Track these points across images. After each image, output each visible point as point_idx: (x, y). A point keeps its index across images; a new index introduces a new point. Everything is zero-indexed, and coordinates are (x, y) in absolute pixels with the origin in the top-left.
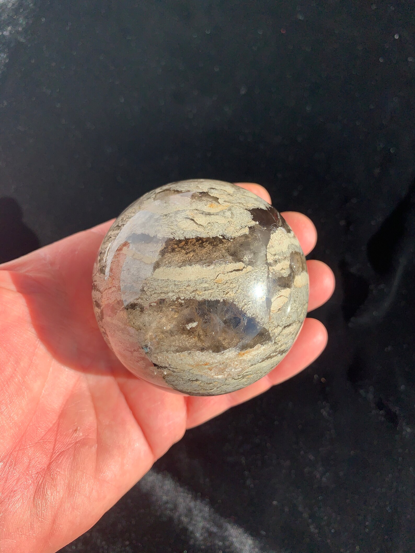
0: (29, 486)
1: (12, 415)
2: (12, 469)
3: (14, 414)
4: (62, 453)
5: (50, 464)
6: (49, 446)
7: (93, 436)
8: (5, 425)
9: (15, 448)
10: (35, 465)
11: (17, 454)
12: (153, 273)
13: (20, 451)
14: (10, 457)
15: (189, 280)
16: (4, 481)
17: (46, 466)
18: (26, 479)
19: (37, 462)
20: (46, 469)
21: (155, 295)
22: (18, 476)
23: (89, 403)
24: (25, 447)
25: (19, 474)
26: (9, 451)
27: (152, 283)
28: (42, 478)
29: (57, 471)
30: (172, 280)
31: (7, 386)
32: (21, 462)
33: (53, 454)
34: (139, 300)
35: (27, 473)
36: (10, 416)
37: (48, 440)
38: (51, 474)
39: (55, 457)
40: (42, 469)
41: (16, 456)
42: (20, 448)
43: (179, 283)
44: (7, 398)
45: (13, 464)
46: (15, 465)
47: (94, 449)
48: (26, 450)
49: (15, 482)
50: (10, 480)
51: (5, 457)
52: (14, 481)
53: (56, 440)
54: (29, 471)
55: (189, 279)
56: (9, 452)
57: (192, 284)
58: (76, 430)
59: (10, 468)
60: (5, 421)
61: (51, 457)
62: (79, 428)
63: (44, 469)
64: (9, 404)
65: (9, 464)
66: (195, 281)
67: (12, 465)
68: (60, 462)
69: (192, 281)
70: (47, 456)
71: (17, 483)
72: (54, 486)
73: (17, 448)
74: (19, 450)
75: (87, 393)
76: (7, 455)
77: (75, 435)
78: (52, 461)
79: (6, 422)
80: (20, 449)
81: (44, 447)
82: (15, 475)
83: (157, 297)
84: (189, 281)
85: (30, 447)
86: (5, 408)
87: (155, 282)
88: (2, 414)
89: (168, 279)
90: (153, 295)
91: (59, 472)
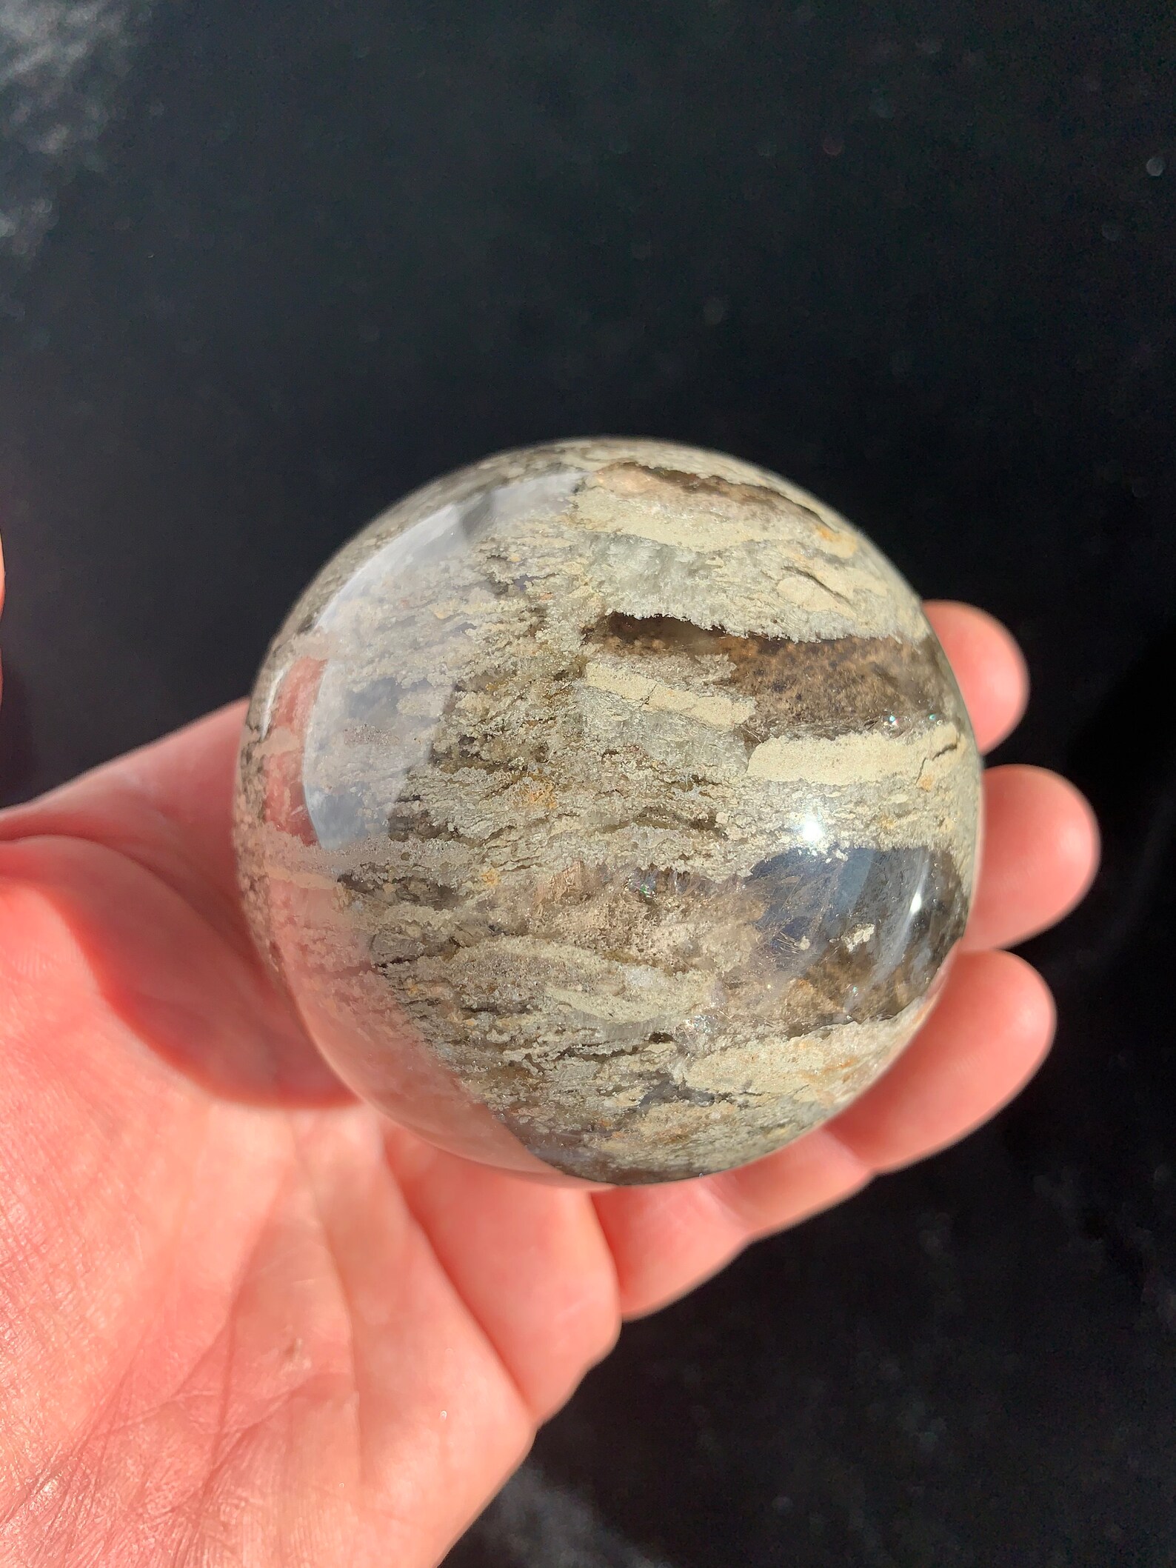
0: (147, 1557)
1: (88, 1315)
2: (87, 1501)
3: (96, 1310)
4: (250, 1434)
5: (213, 1475)
6: (208, 1415)
7: (343, 1366)
8: (65, 1346)
9: (96, 1427)
10: (164, 1481)
11: (105, 1448)
12: (745, 760)
13: (112, 1438)
14: (80, 1460)
15: (862, 781)
16: (63, 1547)
17: (200, 1484)
18: (136, 1531)
19: (171, 1472)
20: (201, 1492)
21: (761, 841)
22: (109, 1524)
23: (320, 1256)
24: (129, 1423)
25: (113, 1519)
26: (76, 1440)
27: (747, 797)
28: (190, 1525)
29: (240, 1499)
30: (813, 785)
31: (75, 1211)
32: (119, 1474)
33: (220, 1438)
34: (698, 862)
35: (140, 1510)
36: (83, 1318)
37: (205, 1393)
38: (219, 1509)
39: (228, 1449)
40: (188, 1494)
41: (99, 1454)
42: (112, 1426)
43: (836, 794)
44: (78, 1253)
45: (89, 1483)
46: (98, 1486)
47: (350, 1410)
48: (132, 1431)
49: (98, 1546)
50: (82, 1541)
51: (63, 1461)
52: (96, 1543)
53: (226, 1392)
54: (144, 1505)
55: (861, 778)
56: (75, 1445)
57: (870, 795)
58: (290, 1351)
59: (80, 1498)
60: (67, 1334)
61: (216, 1449)
62: (300, 1342)
63: (195, 1494)
64: (82, 1276)
65: (78, 1484)
66: (877, 785)
67: (87, 1487)
68: (245, 1464)
69: (870, 785)
70: (201, 1447)
71: (106, 1551)
72: (233, 1551)
73: (104, 1428)
74: (110, 1432)
75: (314, 1224)
76: (72, 1451)
77: (289, 1367)
78: (218, 1464)
79: (69, 1337)
80: (114, 1428)
81: (191, 1418)
82: (98, 1520)
83: (768, 846)
84: (862, 786)
85: (145, 1421)
86: (67, 1290)
87: (758, 791)
88: (57, 1309)
89: (801, 780)
90: (751, 840)
91: (246, 1500)
